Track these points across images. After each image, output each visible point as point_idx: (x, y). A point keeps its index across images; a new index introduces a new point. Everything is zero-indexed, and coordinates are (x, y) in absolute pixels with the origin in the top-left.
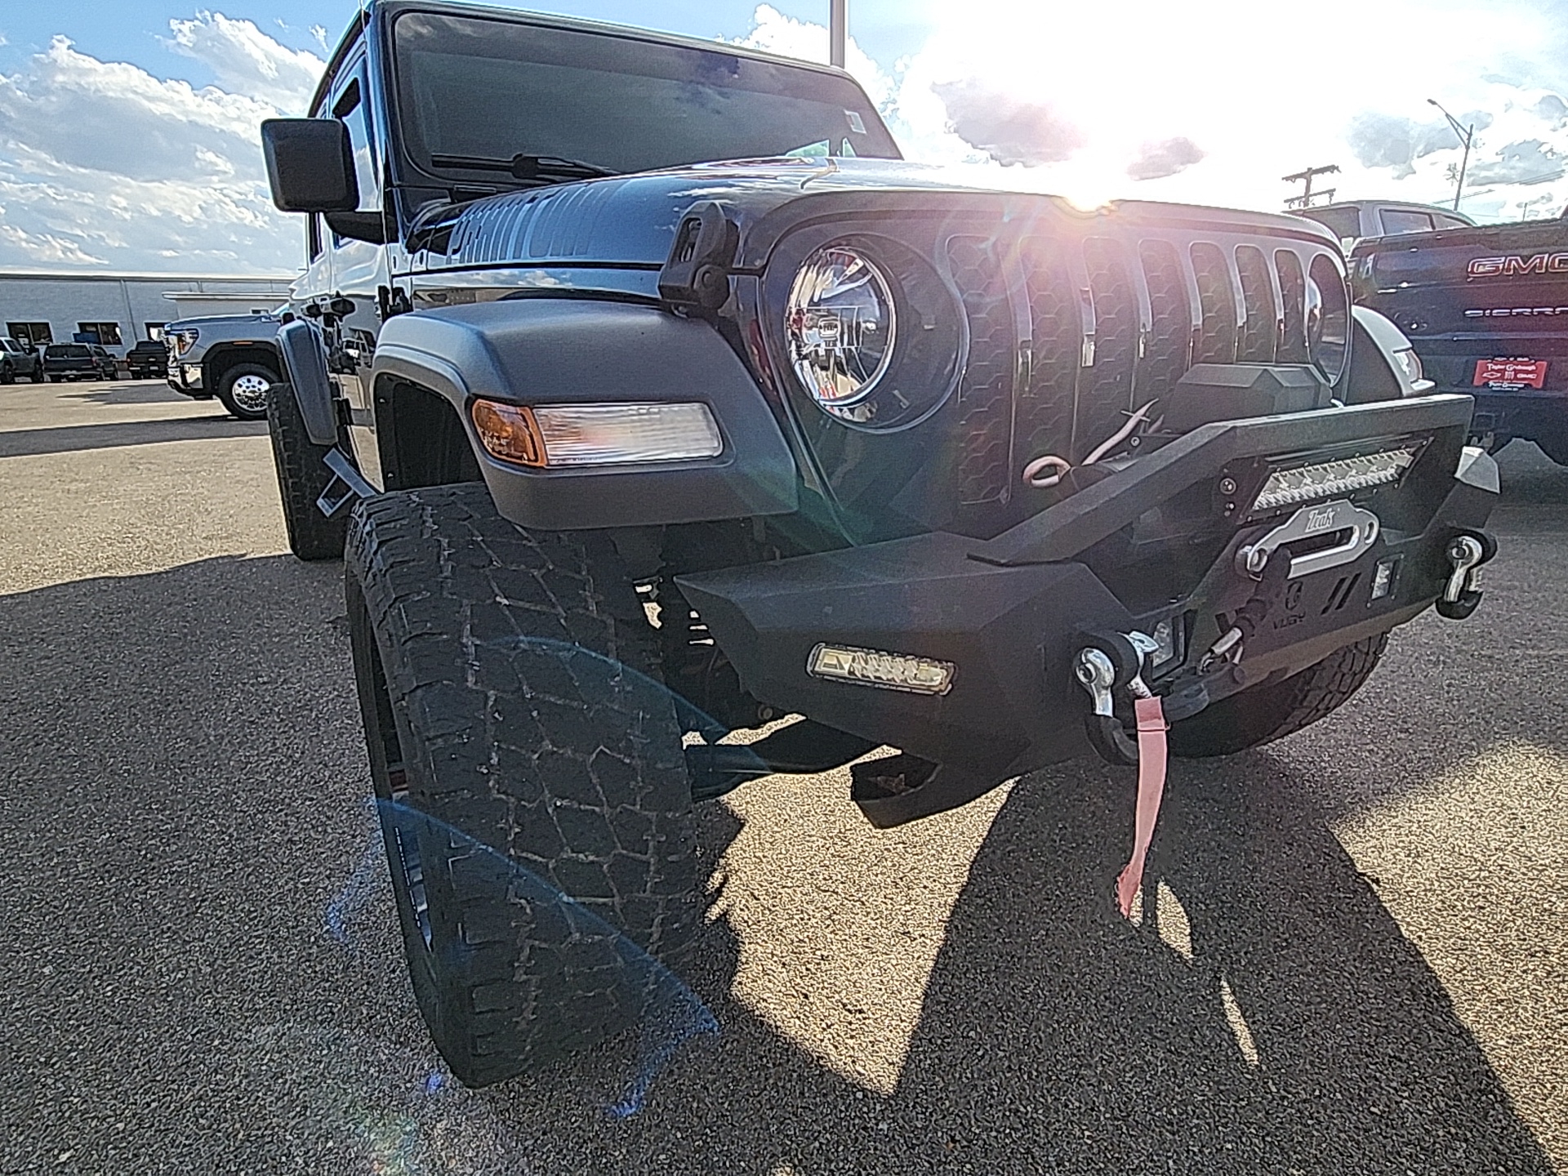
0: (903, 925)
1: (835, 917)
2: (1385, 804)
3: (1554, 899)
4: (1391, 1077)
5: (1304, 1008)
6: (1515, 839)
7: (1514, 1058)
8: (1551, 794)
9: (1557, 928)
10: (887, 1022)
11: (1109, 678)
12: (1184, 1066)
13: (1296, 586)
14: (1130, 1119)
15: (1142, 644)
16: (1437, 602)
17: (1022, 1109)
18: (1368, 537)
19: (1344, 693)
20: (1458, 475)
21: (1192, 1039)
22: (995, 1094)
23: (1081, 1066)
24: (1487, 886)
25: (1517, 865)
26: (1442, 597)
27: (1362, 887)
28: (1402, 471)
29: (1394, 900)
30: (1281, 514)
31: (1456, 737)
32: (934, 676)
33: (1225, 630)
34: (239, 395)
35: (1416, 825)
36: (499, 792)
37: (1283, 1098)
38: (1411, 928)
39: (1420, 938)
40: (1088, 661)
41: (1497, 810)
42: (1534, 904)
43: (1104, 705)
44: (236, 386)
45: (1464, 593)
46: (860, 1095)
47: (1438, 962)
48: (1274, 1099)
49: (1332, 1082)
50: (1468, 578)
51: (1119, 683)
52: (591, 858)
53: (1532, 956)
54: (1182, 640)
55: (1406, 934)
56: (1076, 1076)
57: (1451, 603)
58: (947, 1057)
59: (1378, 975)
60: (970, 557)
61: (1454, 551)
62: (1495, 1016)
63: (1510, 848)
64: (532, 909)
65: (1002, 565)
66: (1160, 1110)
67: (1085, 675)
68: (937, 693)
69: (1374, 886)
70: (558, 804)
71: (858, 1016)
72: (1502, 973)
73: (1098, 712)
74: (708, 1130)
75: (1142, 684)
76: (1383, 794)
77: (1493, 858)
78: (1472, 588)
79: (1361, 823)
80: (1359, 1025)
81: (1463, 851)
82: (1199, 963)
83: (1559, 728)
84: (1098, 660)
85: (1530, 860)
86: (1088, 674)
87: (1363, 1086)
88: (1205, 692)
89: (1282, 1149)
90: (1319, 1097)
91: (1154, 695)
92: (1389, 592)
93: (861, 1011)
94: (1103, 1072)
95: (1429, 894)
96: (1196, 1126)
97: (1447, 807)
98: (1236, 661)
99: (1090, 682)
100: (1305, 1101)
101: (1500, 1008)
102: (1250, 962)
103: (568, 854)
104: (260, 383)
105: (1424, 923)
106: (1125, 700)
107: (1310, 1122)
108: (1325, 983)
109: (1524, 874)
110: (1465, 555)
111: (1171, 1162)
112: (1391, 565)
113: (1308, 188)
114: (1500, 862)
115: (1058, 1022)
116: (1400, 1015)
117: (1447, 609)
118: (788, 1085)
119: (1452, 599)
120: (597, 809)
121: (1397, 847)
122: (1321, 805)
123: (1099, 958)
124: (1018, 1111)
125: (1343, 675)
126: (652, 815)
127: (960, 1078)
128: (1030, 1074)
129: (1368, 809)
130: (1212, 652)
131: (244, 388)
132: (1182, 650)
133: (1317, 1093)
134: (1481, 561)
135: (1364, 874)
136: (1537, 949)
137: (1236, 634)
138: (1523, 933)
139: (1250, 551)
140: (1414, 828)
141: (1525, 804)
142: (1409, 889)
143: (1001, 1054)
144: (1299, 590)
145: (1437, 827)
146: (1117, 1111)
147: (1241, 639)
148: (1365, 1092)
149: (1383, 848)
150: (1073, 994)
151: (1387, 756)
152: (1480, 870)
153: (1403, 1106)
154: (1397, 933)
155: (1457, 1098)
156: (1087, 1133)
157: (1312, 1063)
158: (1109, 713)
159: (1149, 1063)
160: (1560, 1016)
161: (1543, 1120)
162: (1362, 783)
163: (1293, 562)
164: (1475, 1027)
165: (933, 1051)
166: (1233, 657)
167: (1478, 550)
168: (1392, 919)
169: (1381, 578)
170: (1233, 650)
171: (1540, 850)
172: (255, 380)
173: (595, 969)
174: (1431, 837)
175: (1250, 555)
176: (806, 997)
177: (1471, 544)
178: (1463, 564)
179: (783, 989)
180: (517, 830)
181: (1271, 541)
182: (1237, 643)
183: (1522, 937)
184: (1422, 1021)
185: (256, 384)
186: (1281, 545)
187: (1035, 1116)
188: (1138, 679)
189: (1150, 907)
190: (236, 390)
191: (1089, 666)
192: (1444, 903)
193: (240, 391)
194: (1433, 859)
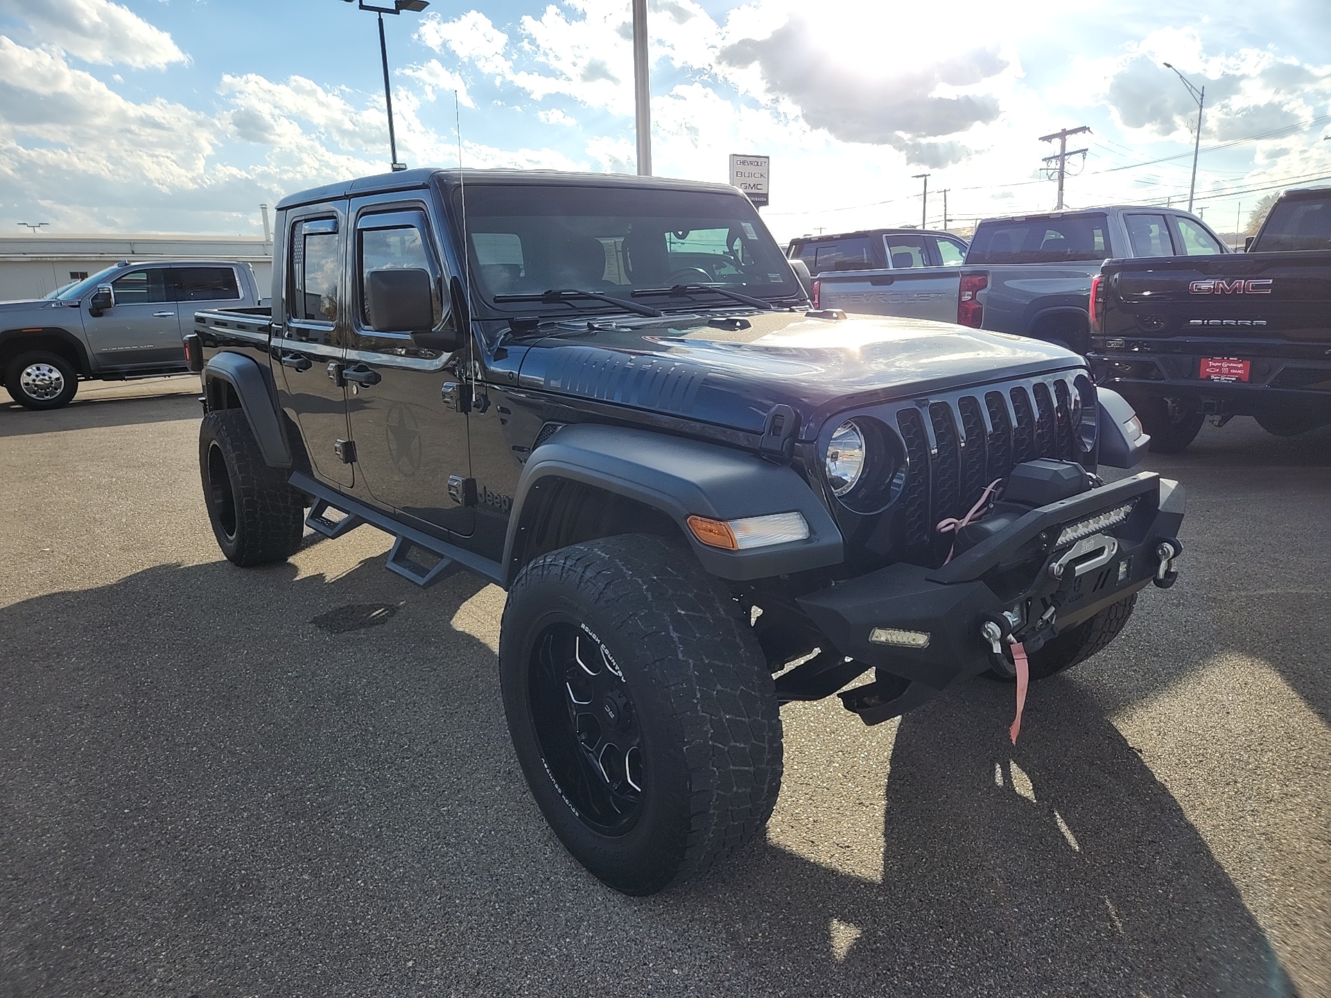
0: (858, 799)
1: (813, 798)
2: (1145, 704)
3: (1242, 753)
4: (1150, 850)
5: (1102, 822)
6: (1222, 721)
7: (1215, 836)
8: (1246, 691)
9: (1243, 768)
10: (865, 851)
11: (999, 634)
12: (1039, 856)
13: (1078, 580)
14: (1014, 882)
15: (1011, 618)
16: (1153, 579)
17: (954, 884)
18: (1113, 550)
19: (1113, 632)
20: (1159, 508)
21: (1041, 843)
22: (938, 878)
23: (982, 861)
24: (1204, 749)
25: (1223, 735)
26: (1156, 576)
27: (1132, 755)
28: (1127, 515)
29: (1151, 761)
30: (1069, 545)
31: (1190, 657)
32: (921, 639)
33: (1047, 608)
34: (27, 384)
35: (1163, 716)
36: (703, 712)
37: (1094, 866)
38: (1161, 776)
39: (1166, 780)
40: (988, 628)
41: (1213, 703)
42: (1231, 756)
43: (997, 648)
44: (24, 374)
45: (1167, 573)
46: (862, 886)
47: (1176, 792)
48: (1089, 866)
49: (1119, 855)
50: (1169, 564)
51: (1003, 638)
52: (742, 745)
53: (1227, 784)
54: (1025, 612)
55: (1158, 779)
56: (980, 866)
57: (1162, 579)
58: (906, 864)
59: (1142, 802)
60: (927, 580)
61: (1160, 551)
62: (1205, 817)
63: (1219, 726)
64: (719, 773)
65: (945, 584)
66: (1029, 877)
67: (987, 634)
68: (923, 647)
69: (1139, 754)
70: (727, 717)
71: (847, 849)
72: (1210, 794)
73: (995, 652)
74: (784, 910)
75: (1012, 637)
76: (1143, 698)
77: (1210, 732)
78: (1172, 570)
79: (1130, 718)
80: (1132, 828)
81: (1192, 730)
82: (1040, 804)
83: (1255, 647)
84: (993, 627)
85: (1231, 732)
86: (988, 633)
87: (1135, 856)
88: (1041, 640)
89: (1095, 888)
90: (1113, 863)
91: (1018, 642)
92: (1128, 576)
93: (848, 847)
94: (995, 863)
95: (1171, 756)
96: (1049, 882)
97: (1183, 704)
98: (1053, 623)
99: (990, 637)
100: (1105, 866)
101: (1208, 812)
102: (1069, 801)
103: (733, 744)
104: (50, 371)
105: (1168, 772)
106: (1006, 645)
107: (1108, 875)
108: (1113, 809)
109: (1226, 740)
110: (1166, 554)
111: (1038, 899)
112: (1127, 561)
113: (1063, 147)
114: (1213, 734)
115: (964, 841)
116: (1155, 821)
117: (1159, 583)
118: (820, 886)
119: (1161, 577)
120: (743, 719)
121: (1152, 730)
122: (1104, 708)
123: (981, 807)
124: (952, 884)
125: (1111, 620)
126: (766, 721)
127: (916, 873)
128: (954, 868)
129: (1134, 709)
130: (1042, 619)
131: (33, 377)
132: (1026, 618)
133: (1112, 861)
134: (1173, 557)
135: (1133, 748)
136: (1231, 780)
137: (1053, 609)
138: (1224, 773)
139: (1055, 566)
140: (1162, 718)
141: (1230, 698)
142: (1159, 754)
143: (936, 860)
144: (1080, 581)
145: (1176, 717)
146: (1006, 880)
147: (1055, 611)
148: (1137, 858)
149: (1144, 732)
150: (970, 826)
151: (1145, 674)
152: (1201, 740)
153: (1156, 863)
154: (1153, 779)
155: (1184, 856)
156: (992, 891)
157: (1108, 848)
158: (1000, 652)
159: (1019, 857)
160: (1240, 813)
161: (1228, 862)
162: (1130, 692)
163: (1076, 568)
164: (1194, 823)
165: (898, 862)
166: (1052, 621)
167: (1172, 550)
168: (1150, 771)
169: (1122, 568)
170: (1051, 617)
171: (1237, 726)
172: (45, 368)
173: (741, 808)
174: (1173, 723)
175: (1056, 567)
176: (813, 842)
177: (1168, 547)
178: (1165, 558)
179: (797, 840)
180: (712, 731)
181: (1065, 559)
182: (1053, 614)
183: (1223, 775)
184: (1166, 823)
185: (46, 372)
186: (1070, 560)
187: (962, 886)
188: (1011, 635)
189: (1007, 775)
190: (24, 379)
191: (989, 630)
192: (1180, 760)
193: (29, 380)
194: (1174, 736)
